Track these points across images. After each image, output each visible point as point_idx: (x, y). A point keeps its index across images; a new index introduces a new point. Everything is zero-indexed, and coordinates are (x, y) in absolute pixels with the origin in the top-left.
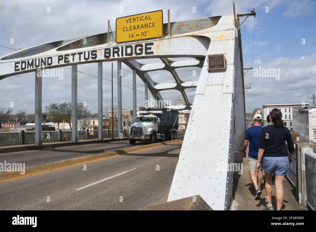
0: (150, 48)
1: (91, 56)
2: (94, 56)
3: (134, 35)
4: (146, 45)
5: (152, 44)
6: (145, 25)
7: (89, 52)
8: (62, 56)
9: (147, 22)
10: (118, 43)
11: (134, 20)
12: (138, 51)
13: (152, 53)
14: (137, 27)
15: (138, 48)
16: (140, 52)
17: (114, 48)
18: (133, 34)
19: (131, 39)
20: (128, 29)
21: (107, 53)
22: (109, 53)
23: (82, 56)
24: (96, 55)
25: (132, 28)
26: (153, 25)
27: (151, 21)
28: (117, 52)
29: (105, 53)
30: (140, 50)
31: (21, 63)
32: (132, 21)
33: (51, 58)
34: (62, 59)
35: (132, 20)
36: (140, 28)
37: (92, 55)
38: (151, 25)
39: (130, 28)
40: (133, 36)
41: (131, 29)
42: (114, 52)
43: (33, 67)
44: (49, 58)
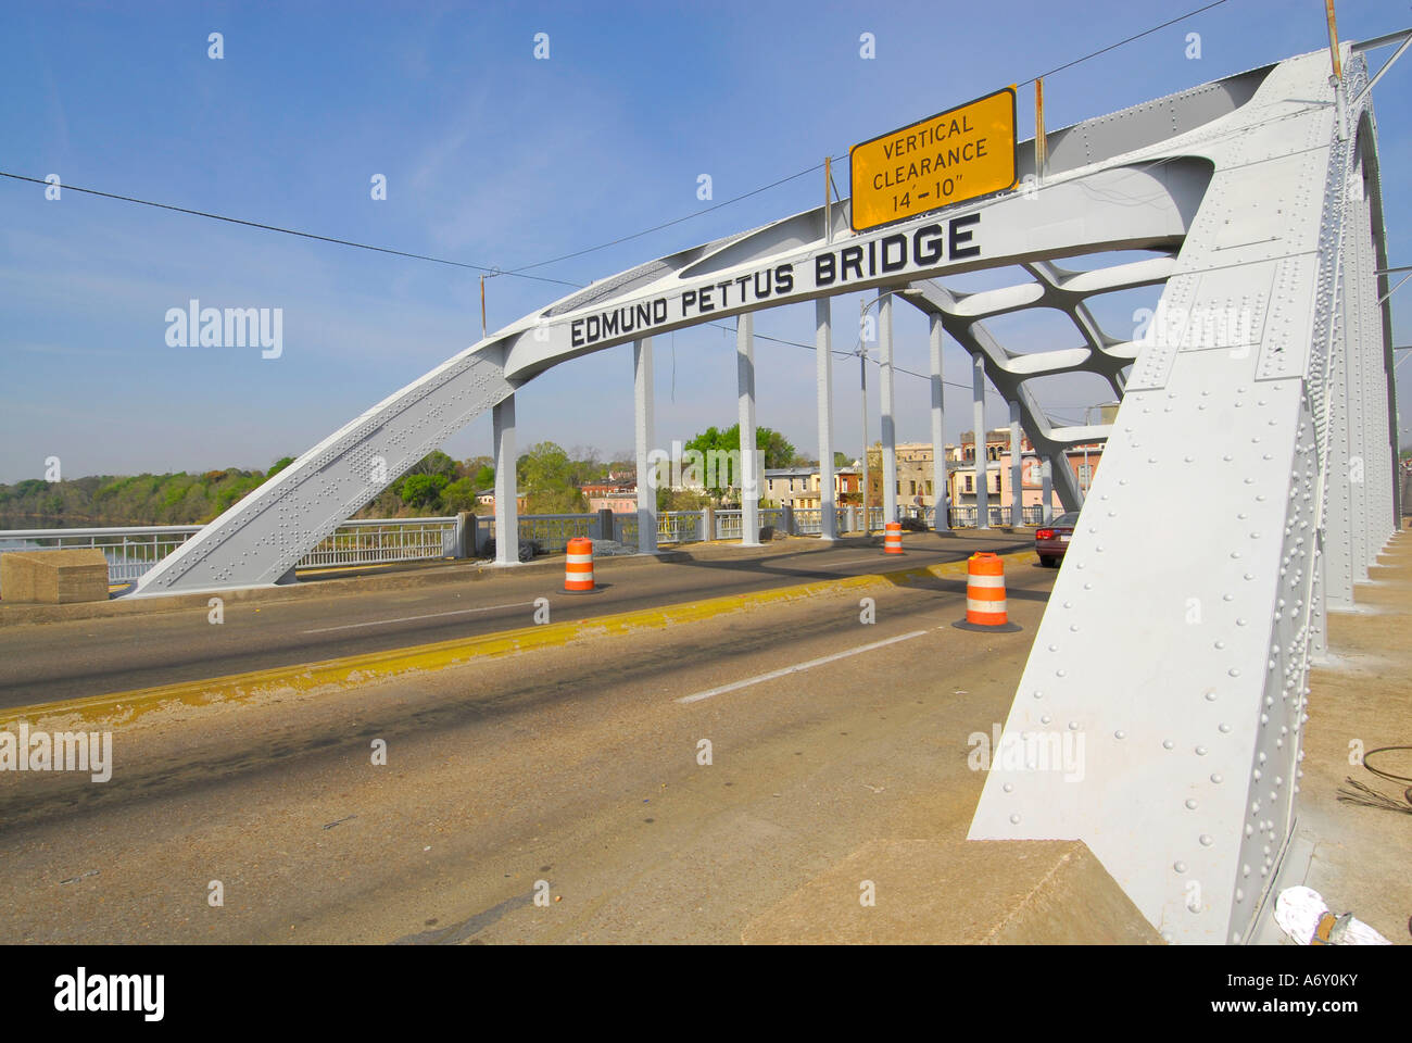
0: (968, 236)
1: (774, 284)
2: (786, 284)
3: (913, 198)
4: (954, 224)
5: (975, 219)
6: (951, 153)
7: (769, 272)
8: (693, 293)
9: (957, 142)
10: (859, 232)
11: (911, 143)
12: (925, 252)
13: (975, 251)
14: (923, 167)
15: (924, 241)
16: (932, 252)
17: (845, 252)
18: (907, 194)
19: (903, 212)
20: (892, 179)
21: (825, 269)
22: (831, 268)
23: (750, 286)
24: (789, 279)
25: (905, 172)
26: (978, 148)
27: (971, 137)
28: (856, 264)
29: (819, 270)
30: (931, 245)
31: (586, 322)
32: (904, 149)
33: (663, 301)
34: (692, 302)
35: (904, 144)
36: (932, 167)
37: (779, 279)
38: (971, 151)
39: (898, 175)
40: (908, 203)
41: (900, 178)
42: (846, 264)
43: (617, 332)
44: (656, 302)
